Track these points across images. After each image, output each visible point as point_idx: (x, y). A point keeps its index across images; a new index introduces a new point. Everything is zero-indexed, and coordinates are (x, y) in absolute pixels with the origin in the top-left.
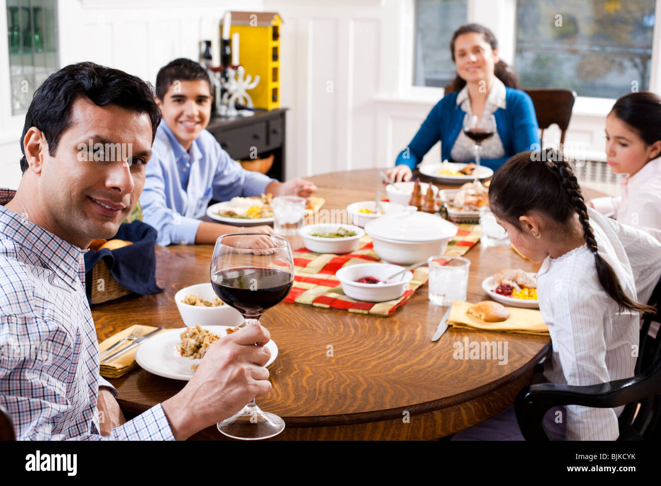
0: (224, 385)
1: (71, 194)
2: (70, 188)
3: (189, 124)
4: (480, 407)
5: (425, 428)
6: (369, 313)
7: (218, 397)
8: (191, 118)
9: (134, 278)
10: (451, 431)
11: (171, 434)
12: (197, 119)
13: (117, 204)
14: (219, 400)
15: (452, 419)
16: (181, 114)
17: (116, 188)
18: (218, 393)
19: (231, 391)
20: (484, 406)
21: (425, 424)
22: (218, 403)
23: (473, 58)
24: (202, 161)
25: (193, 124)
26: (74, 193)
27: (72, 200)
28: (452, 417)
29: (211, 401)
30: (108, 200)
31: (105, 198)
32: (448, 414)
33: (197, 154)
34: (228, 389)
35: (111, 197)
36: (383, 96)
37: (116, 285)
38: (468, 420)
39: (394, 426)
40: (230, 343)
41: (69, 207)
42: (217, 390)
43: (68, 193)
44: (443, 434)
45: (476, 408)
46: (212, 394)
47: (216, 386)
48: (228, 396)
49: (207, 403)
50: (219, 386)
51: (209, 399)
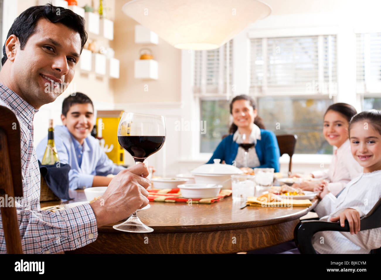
0: (125, 195)
1: (31, 71)
2: (31, 67)
3: (82, 129)
4: (273, 235)
5: (242, 242)
6: (199, 202)
7: (122, 202)
8: (83, 125)
9: (57, 188)
10: (258, 247)
11: (95, 218)
12: (86, 126)
13: (58, 79)
14: (122, 204)
15: (258, 239)
16: (77, 123)
17: (58, 69)
18: (122, 200)
19: (130, 198)
20: (275, 234)
21: (242, 239)
22: (122, 205)
23: (243, 114)
24: (90, 152)
25: (84, 129)
26: (33, 70)
27: (31, 74)
28: (258, 237)
29: (117, 205)
30: (52, 76)
31: (50, 74)
32: (256, 235)
33: (87, 148)
34: (128, 198)
35: (55, 74)
36: (183, 158)
37: (47, 188)
38: (267, 241)
39: (224, 238)
40: (127, 172)
41: (29, 80)
42: (121, 198)
43: (29, 70)
44: (253, 248)
45: (271, 235)
46: (118, 201)
47: (120, 195)
48: (128, 201)
49: (115, 206)
50: (122, 195)
51: (117, 203)
